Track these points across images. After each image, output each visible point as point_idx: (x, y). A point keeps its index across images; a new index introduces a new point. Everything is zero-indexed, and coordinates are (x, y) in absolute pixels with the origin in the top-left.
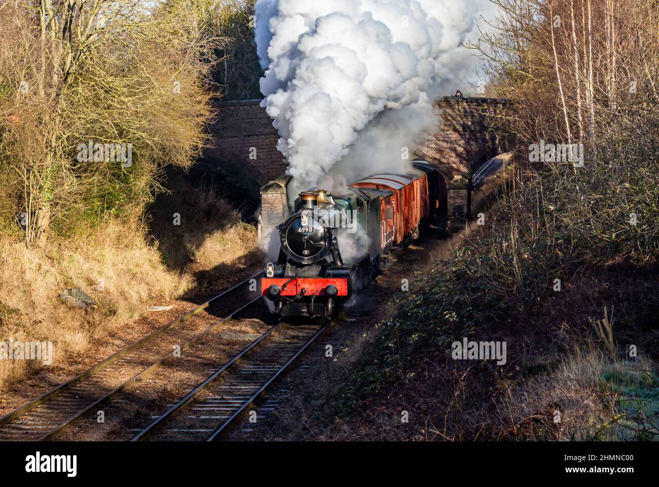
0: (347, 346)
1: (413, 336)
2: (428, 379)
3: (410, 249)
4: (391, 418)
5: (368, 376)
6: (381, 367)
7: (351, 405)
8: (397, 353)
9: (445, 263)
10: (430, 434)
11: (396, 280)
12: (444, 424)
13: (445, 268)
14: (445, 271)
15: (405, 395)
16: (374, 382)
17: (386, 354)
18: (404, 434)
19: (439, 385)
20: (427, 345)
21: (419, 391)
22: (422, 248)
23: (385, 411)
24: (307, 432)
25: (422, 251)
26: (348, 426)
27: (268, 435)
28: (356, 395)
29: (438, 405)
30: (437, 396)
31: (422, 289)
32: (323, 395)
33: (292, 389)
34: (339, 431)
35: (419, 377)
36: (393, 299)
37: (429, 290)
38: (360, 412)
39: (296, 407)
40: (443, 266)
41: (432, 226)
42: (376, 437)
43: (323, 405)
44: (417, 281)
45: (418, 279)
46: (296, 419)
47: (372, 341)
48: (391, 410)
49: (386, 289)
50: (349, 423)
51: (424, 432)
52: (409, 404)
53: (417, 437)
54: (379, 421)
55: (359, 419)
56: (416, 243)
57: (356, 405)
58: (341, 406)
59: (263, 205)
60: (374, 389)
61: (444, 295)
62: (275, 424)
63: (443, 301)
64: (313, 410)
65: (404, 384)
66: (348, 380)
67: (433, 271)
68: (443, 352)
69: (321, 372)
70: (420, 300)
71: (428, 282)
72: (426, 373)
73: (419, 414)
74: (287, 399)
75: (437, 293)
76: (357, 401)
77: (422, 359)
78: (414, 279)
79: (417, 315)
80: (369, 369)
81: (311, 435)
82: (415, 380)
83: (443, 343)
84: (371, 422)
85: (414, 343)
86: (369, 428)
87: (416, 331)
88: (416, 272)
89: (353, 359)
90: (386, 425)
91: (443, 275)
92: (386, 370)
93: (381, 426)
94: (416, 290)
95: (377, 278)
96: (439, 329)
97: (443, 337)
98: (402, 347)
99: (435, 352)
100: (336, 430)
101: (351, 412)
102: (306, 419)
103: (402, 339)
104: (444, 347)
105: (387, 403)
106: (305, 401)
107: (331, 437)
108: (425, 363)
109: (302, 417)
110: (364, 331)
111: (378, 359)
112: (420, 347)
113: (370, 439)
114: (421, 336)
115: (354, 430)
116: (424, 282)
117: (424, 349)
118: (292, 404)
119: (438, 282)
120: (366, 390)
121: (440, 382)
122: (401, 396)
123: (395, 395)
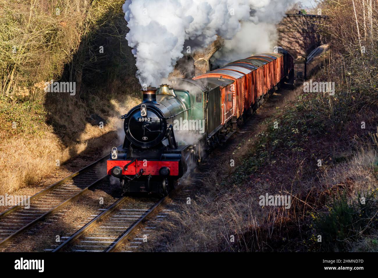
0: (240, 146)
1: (275, 141)
2: (283, 164)
3: (274, 95)
4: (263, 185)
5: (251, 162)
6: (258, 157)
7: (241, 178)
8: (267, 150)
9: (293, 103)
10: (284, 193)
11: (266, 111)
12: (291, 188)
13: (292, 105)
14: (293, 107)
15: (270, 173)
16: (254, 165)
17: (261, 151)
18: (270, 193)
19: (288, 168)
20: (283, 146)
21: (278, 171)
22: (280, 95)
23: (260, 181)
24: (218, 192)
26: (240, 189)
27: (198, 194)
28: (244, 172)
29: (288, 178)
30: (288, 174)
31: (280, 116)
32: (227, 172)
33: (211, 169)
34: (235, 191)
35: (278, 163)
36: (265, 121)
37: (284, 117)
38: (247, 182)
39: (212, 178)
40: (291, 104)
41: (285, 83)
42: (255, 195)
43: (228, 177)
45: (278, 111)
46: (213, 185)
47: (253, 143)
48: (263, 180)
49: (261, 116)
50: (240, 187)
51: (280, 192)
52: (273, 177)
54: (256, 186)
55: (246, 185)
56: (277, 92)
57: (244, 178)
58: (236, 178)
59: (196, 71)
60: (254, 169)
61: (292, 120)
62: (201, 188)
63: (291, 123)
64: (221, 180)
65: (270, 167)
66: (240, 164)
67: (286, 106)
68: (291, 150)
69: (226, 160)
70: (279, 122)
71: (283, 113)
72: (282, 161)
73: (278, 183)
74: (208, 174)
75: (288, 118)
76: (245, 175)
77: (280, 153)
78: (276, 111)
79: (278, 130)
80: (251, 158)
81: (221, 194)
82: (276, 165)
83: (291, 145)
84: (252, 187)
85: (276, 145)
86: (251, 190)
87: (277, 138)
88: (277, 107)
89: (243, 154)
90: (260, 188)
91: (291, 109)
92: (261, 159)
93: (258, 189)
94: (277, 117)
96: (289, 138)
97: (291, 142)
98: (269, 147)
99: (287, 150)
100: (234, 191)
101: (242, 181)
102: (218, 185)
103: (269, 143)
104: (292, 147)
105: (261, 176)
106: (218, 175)
107: (231, 195)
108: (282, 156)
109: (216, 184)
110: (249, 138)
111: (256, 154)
112: (279, 147)
113: (252, 196)
114: (279, 141)
115: (244, 191)
116: (281, 113)
117: (281, 148)
118: (210, 177)
119: (289, 113)
120: (250, 170)
121: (289, 166)
122: (268, 173)
123: (265, 173)
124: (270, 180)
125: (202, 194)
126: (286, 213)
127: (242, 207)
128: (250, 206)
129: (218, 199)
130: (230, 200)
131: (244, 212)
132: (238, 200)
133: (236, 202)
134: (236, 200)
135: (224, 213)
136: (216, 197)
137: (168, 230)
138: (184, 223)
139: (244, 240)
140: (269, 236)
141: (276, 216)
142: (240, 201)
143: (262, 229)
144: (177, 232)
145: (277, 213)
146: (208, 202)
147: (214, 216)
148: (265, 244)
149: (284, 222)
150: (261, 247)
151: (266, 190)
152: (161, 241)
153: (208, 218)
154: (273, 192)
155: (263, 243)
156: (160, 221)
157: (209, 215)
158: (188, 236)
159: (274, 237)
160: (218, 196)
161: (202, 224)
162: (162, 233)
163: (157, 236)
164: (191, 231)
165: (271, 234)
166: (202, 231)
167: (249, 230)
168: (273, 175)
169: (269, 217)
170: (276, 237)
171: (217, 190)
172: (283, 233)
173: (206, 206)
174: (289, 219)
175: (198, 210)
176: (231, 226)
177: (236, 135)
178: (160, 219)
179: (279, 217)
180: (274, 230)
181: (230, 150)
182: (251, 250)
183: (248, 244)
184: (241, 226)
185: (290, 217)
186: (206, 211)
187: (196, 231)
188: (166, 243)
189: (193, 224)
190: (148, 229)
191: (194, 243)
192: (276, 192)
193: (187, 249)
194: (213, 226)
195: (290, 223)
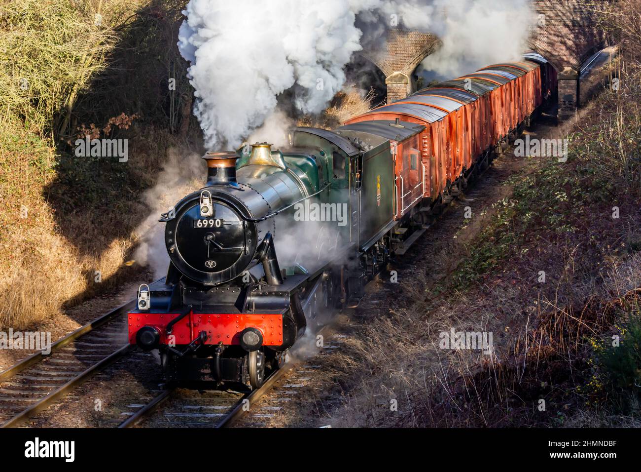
0: (466, 224)
1: (527, 215)
2: (541, 255)
3: (524, 135)
4: (506, 290)
5: (485, 251)
6: (497, 242)
7: (469, 279)
8: (513, 231)
10: (542, 305)
11: (510, 163)
12: (555, 296)
15: (519, 269)
16: (490, 257)
17: (502, 231)
18: (519, 305)
19: (550, 260)
20: (540, 224)
21: (532, 266)
22: (535, 134)
23: (502, 284)
24: (428, 303)
26: (467, 297)
27: (394, 306)
28: (474, 269)
29: (550, 278)
30: (549, 271)
31: (534, 171)
32: (443, 270)
33: (415, 264)
34: (459, 303)
35: (532, 253)
36: (509, 180)
37: (541, 173)
38: (479, 285)
39: (418, 280)
42: (493, 308)
43: (446, 277)
44: (530, 164)
45: (532, 162)
46: (419, 291)
47: (489, 219)
48: (506, 283)
49: (502, 171)
50: (467, 295)
51: (537, 303)
52: (523, 277)
53: (530, 308)
54: (495, 293)
55: (477, 292)
56: (529, 129)
58: (460, 279)
59: (388, 94)
60: (490, 264)
61: (556, 178)
62: (399, 296)
63: (554, 183)
64: (435, 283)
65: (518, 259)
66: (467, 255)
68: (554, 230)
69: (442, 248)
70: (534, 181)
71: (540, 165)
72: (539, 249)
73: (532, 286)
74: (410, 273)
75: (549, 175)
76: (475, 274)
77: (535, 236)
78: (528, 162)
79: (531, 195)
80: (487, 245)
81: (433, 306)
82: (529, 255)
83: (555, 222)
84: (488, 294)
85: (527, 221)
86: (486, 300)
87: (530, 210)
89: (471, 236)
90: (502, 297)
91: (554, 159)
92: (502, 246)
93: (497, 298)
94: (529, 172)
95: (493, 162)
96: (550, 208)
97: (554, 216)
98: (517, 225)
99: (547, 229)
100: (456, 301)
101: (470, 285)
102: (428, 291)
103: (517, 218)
104: (556, 225)
105: (503, 276)
106: (427, 274)
107: (451, 308)
108: (538, 240)
109: (425, 289)
110: (481, 210)
111: (494, 236)
112: (533, 225)
113: (487, 310)
114: (534, 214)
115: (473, 301)
116: (537, 165)
117: (537, 227)
118: (415, 278)
119: (550, 165)
120: (483, 265)
121: (552, 258)
122: (516, 270)
123: (510, 269)
124: (518, 282)
125: (401, 307)
126: (546, 339)
127: (470, 329)
128: (484, 327)
129: (428, 316)
130: (450, 318)
132: (463, 318)
133: (459, 321)
134: (460, 318)
135: (440, 340)
136: (426, 312)
137: (343, 370)
138: (370, 357)
139: (475, 386)
140: (517, 379)
141: (529, 345)
142: (467, 318)
143: (505, 367)
144: (359, 374)
145: (531, 340)
146: (411, 321)
147: (422, 346)
148: (511, 394)
149: (544, 355)
150: (504, 399)
151: (512, 299)
152: (331, 389)
153: (412, 349)
154: (524, 304)
155: (508, 392)
156: (328, 355)
157: (414, 344)
158: (377, 380)
159: (527, 381)
160: (429, 310)
161: (401, 359)
162: (332, 375)
163: (324, 380)
164: (383, 371)
165: (521, 375)
166: (402, 371)
167: (482, 369)
168: (524, 273)
169: (518, 345)
170: (529, 381)
171: (427, 300)
172: (542, 373)
173: (408, 327)
174: (552, 349)
175: (394, 336)
176: (452, 362)
177: (460, 204)
178: (328, 351)
179: (535, 347)
180: (526, 369)
181: (448, 231)
182: (486, 403)
183: (483, 393)
184: (469, 363)
185: (554, 346)
186: (408, 337)
187: (391, 372)
188: (339, 392)
189: (387, 360)
190: (307, 369)
191: (388, 392)
192: (529, 302)
193: (375, 403)
194: (421, 363)
195: (553, 357)
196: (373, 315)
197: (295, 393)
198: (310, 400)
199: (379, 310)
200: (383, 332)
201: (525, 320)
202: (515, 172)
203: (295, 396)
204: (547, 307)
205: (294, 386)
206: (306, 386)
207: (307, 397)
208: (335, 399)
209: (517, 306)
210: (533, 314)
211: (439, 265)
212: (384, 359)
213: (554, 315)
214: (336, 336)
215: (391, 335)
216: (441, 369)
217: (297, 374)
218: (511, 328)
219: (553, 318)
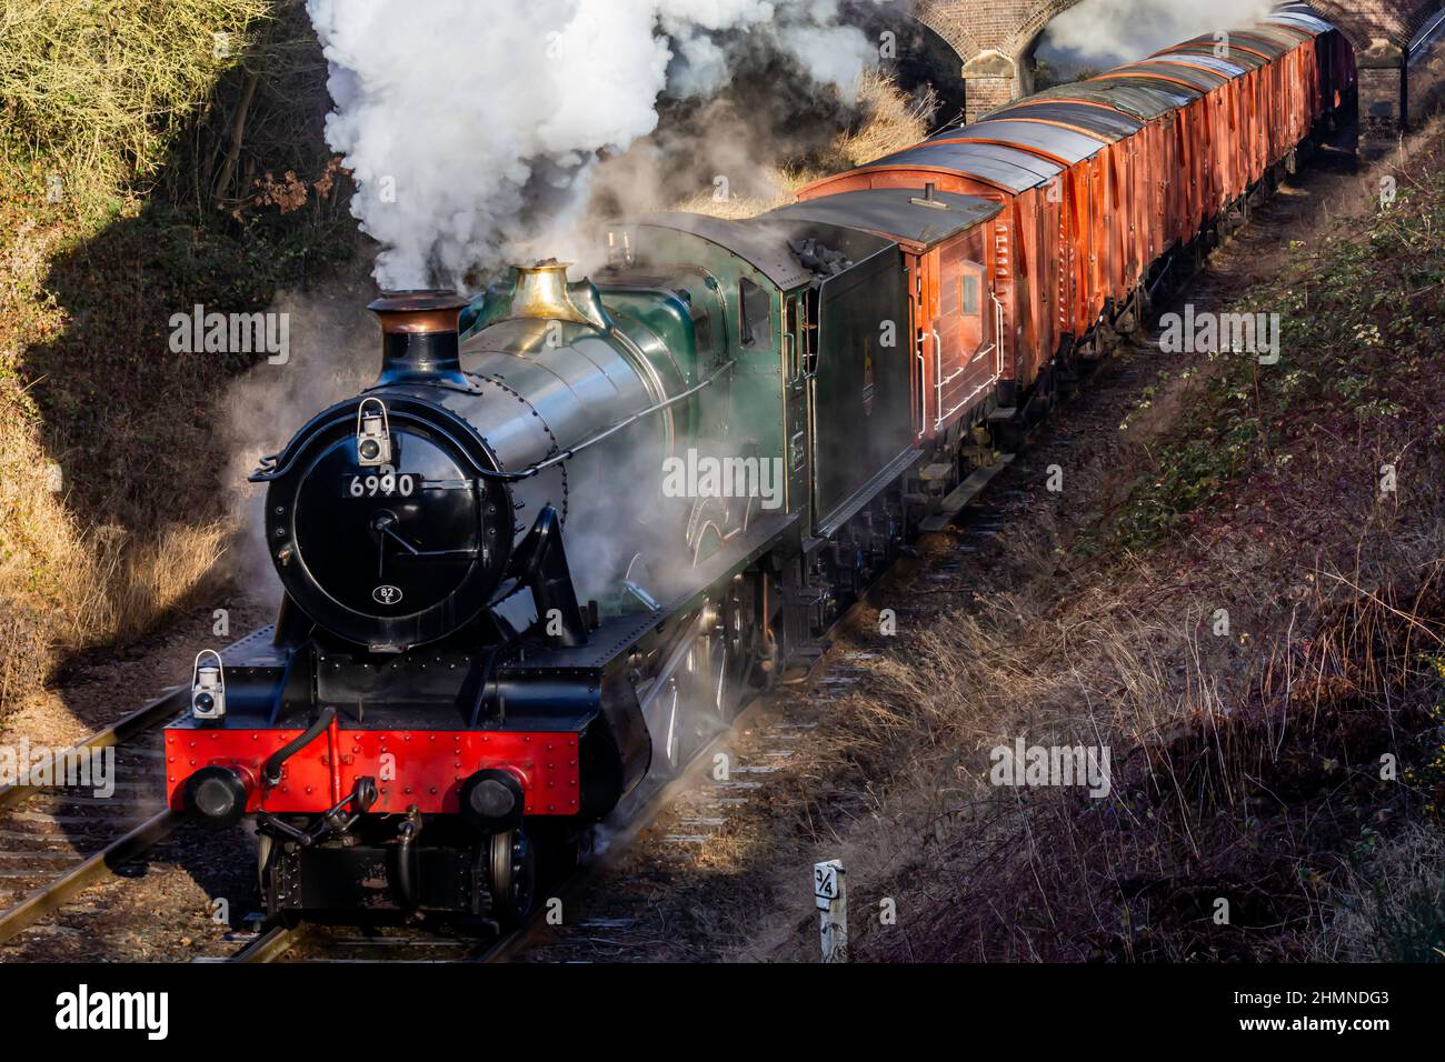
0: (1148, 398)
1: (1289, 377)
2: (1321, 468)
3: (1280, 194)
4: (1241, 550)
5: (1194, 460)
6: (1219, 440)
7: (1156, 524)
8: (1255, 413)
9: (1355, 224)
10: (1325, 583)
11: (1250, 259)
12: (1354, 564)
13: (1354, 233)
14: (1355, 241)
15: (1271, 502)
16: (1205, 474)
17: (1231, 415)
18: (1270, 584)
19: (1343, 481)
20: (1318, 397)
21: (1301, 494)
22: (1306, 193)
23: (1230, 535)
24: (1063, 579)
25: (1306, 198)
26: (1152, 566)
27: (984, 587)
28: (1168, 502)
29: (1342, 522)
30: (1340, 504)
31: (1305, 276)
32: (1096, 503)
33: (1032, 490)
34: (1132, 578)
35: (1301, 464)
36: (1246, 299)
37: (1321, 280)
38: (1177, 538)
39: (1040, 527)
40: (1350, 229)
41: (1325, 146)
42: (1211, 590)
43: (1101, 520)
44: (1295, 262)
45: (1298, 256)
46: (1042, 554)
47: (1200, 388)
48: (1241, 533)
49: (1230, 278)
50: (1152, 560)
51: (1312, 579)
52: (1280, 520)
53: (1297, 589)
54: (1216, 557)
55: (1175, 553)
56: (1292, 181)
57: (1166, 523)
58: (1135, 524)
59: (968, 102)
60: (1204, 490)
61: (1354, 292)
62: (995, 564)
63: (1350, 304)
64: (1077, 533)
65: (1269, 477)
66: (1150, 470)
67: (1329, 239)
68: (1351, 410)
69: (1092, 454)
70: (1303, 300)
71: (1319, 264)
72: (1316, 455)
73: (1301, 541)
74: (1021, 510)
75: (1338, 286)
76: (1172, 512)
77: (1307, 425)
78: (1291, 257)
79: (1297, 333)
80: (1196, 446)
81: (1074, 587)
82: (1293, 469)
83: (1353, 392)
84: (1198, 559)
85: (1290, 392)
86: (1195, 572)
87: (1294, 365)
88: (1293, 242)
89: (1160, 427)
90: (1232, 565)
91: (1349, 249)
92: (1232, 449)
93: (1221, 568)
94: (1292, 279)
95: (1210, 256)
96: (1342, 362)
97: (1351, 379)
98: (1265, 399)
99: (1335, 410)
100: (1127, 574)
101: (1158, 537)
102: (1063, 552)
103: (1264, 384)
104: (1354, 401)
105: (1234, 517)
106: (1060, 514)
107: (1115, 592)
108: (1314, 434)
109: (1054, 548)
110: (1183, 367)
111: (1213, 427)
112: (1303, 401)
113: (1198, 595)
114: (1305, 376)
115: (1166, 575)
116: (1310, 264)
117: (1311, 406)
118: (1032, 522)
119: (1341, 263)
120: (1189, 491)
121: (1345, 473)
122: (1263, 503)
123: (1249, 502)
124: (1268, 531)
125: (1002, 588)
126: (1335, 660)
127: (1160, 639)
128: (1191, 635)
129: (1064, 607)
130: (1112, 612)
131: (1170, 659)
132: (1144, 613)
133: (1135, 620)
134: (1136, 614)
135: (1089, 663)
136: (1057, 599)
137: (865, 731)
138: (929, 704)
139: (1171, 769)
140: (1268, 752)
141: (1296, 674)
142: (1152, 614)
143: (1239, 726)
144: (903, 741)
145: (1299, 664)
146: (1023, 622)
147: (1049, 677)
148: (1255, 786)
149: (1329, 697)
150: (1239, 798)
151: (1256, 569)
152: (839, 777)
153: (1025, 685)
154: (1283, 580)
155: (1247, 781)
156: (833, 700)
157: (1030, 674)
158: (947, 755)
159: (1290, 757)
160: (1065, 595)
161: (1000, 707)
162: (842, 744)
163: (823, 757)
164: (959, 735)
165: (1276, 743)
166: (1005, 736)
167: (1188, 731)
168: (1281, 511)
169: (1270, 675)
170: (1296, 756)
171: (1058, 573)
172: (1325, 738)
173: (1017, 635)
174: (1348, 684)
175: (983, 654)
176: (1120, 714)
177: (1133, 353)
178: (833, 690)
179: (1309, 679)
180: (1288, 729)
181: (1108, 415)
182: (1197, 807)
183: (1188, 785)
184: (1159, 715)
185: (1352, 676)
186: (1018, 657)
187: (978, 736)
188: (860, 784)
189: (968, 709)
190: (786, 731)
191: (971, 783)
192: (1295, 577)
193: (942, 807)
194: (1047, 717)
195: (1351, 702)
196: (935, 608)
197: (759, 785)
198: (792, 803)
199: (950, 597)
200: (959, 646)
201: (1285, 617)
202: (1259, 280)
203: (758, 791)
204: (1335, 588)
205: (755, 769)
206: (783, 771)
207: (784, 796)
208: (849, 800)
209: (1266, 585)
210: (1303, 605)
211: (1087, 494)
212: (962, 707)
213: (1351, 605)
214: (850, 656)
215: (978, 652)
216: (1094, 731)
217: (761, 743)
218: (1254, 636)
219: (1351, 613)
